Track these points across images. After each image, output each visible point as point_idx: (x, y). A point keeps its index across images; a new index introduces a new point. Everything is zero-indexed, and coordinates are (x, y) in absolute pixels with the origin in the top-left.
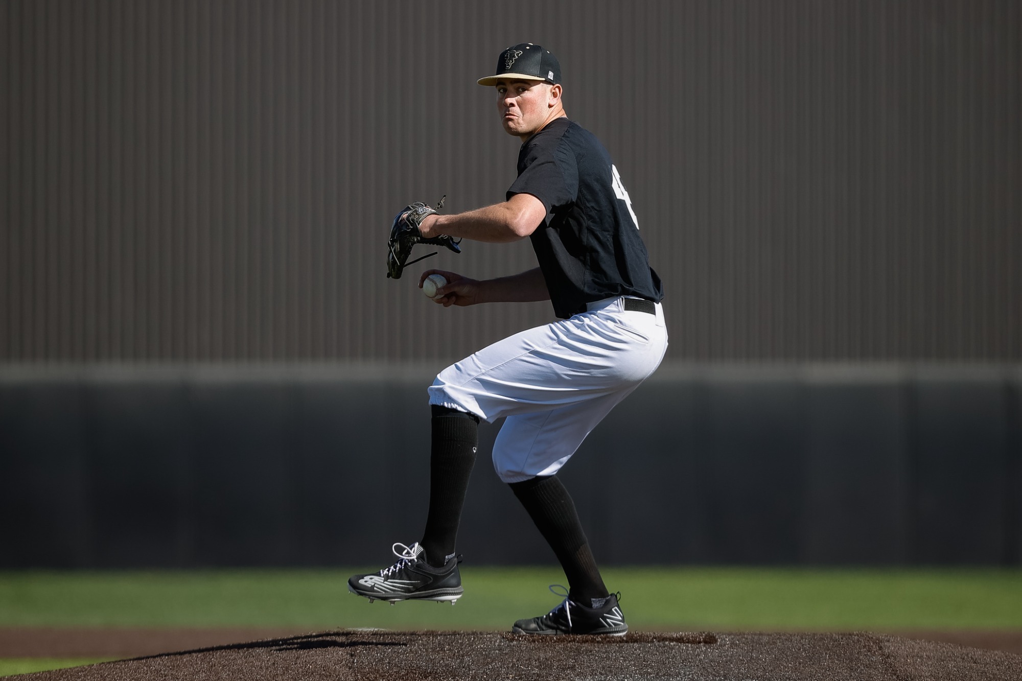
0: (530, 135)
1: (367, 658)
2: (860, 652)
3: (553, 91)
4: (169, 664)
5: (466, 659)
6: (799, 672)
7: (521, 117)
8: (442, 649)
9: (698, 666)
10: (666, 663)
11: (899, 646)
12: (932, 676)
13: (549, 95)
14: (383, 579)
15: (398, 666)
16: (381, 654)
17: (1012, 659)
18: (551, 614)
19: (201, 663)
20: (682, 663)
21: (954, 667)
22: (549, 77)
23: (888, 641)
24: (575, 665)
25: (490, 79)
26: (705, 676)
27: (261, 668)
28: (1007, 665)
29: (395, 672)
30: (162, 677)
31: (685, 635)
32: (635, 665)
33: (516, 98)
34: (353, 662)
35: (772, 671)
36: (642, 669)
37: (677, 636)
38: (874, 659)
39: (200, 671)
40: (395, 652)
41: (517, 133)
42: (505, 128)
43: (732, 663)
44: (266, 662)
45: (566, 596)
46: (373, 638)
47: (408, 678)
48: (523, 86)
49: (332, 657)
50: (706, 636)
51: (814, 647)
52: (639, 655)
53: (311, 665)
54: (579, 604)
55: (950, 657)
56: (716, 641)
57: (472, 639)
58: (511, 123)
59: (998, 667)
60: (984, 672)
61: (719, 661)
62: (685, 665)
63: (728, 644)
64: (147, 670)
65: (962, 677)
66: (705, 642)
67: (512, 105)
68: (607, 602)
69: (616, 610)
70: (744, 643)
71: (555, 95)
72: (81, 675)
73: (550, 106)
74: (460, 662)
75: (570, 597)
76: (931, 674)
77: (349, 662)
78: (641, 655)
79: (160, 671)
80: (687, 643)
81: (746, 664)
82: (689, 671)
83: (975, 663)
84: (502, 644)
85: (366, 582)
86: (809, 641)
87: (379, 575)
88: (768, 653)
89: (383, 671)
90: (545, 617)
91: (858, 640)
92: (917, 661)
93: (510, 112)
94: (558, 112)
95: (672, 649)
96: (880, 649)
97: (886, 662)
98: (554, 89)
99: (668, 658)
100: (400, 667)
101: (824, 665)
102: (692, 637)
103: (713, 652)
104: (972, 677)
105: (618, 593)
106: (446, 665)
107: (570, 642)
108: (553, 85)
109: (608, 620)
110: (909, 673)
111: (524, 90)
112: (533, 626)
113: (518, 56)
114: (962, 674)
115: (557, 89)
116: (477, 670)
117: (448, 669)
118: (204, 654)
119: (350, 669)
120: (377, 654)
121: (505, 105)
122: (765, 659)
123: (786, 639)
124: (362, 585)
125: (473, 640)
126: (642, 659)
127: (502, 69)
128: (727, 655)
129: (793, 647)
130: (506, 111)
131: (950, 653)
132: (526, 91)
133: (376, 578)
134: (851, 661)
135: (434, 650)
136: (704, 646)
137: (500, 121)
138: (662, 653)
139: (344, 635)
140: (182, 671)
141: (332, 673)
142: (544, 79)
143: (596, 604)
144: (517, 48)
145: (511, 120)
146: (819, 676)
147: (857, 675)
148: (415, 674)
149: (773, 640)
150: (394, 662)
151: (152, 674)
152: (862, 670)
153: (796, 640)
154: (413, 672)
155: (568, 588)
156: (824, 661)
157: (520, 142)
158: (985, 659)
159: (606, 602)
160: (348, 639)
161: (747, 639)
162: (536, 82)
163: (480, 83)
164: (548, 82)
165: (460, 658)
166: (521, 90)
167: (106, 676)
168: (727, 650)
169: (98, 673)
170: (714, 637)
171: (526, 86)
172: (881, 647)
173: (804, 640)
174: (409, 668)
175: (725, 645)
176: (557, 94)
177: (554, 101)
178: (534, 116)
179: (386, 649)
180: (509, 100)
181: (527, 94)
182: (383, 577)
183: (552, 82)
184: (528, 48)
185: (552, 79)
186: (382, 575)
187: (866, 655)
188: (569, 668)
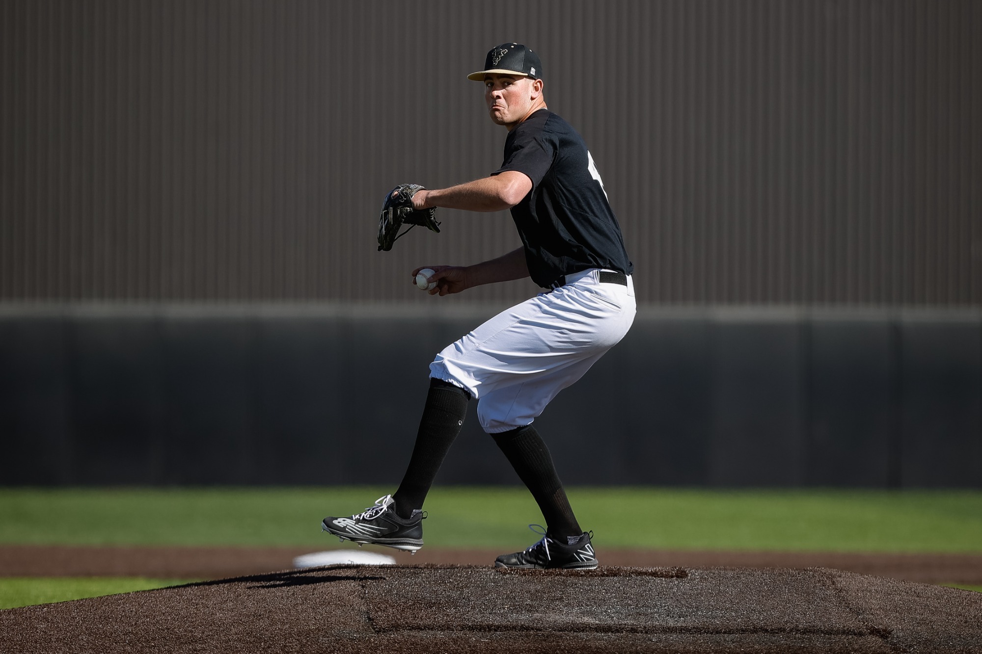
0: (515, 124)
1: (377, 589)
2: (816, 586)
3: (535, 85)
4: (199, 594)
5: (466, 590)
6: (762, 605)
7: (507, 109)
8: (443, 582)
9: (672, 598)
10: (643, 596)
11: (850, 581)
12: (881, 609)
13: (531, 88)
14: (355, 522)
15: (405, 597)
16: (389, 585)
17: (950, 593)
18: (530, 550)
19: (228, 593)
20: (658, 596)
21: (900, 600)
22: (531, 73)
23: (840, 576)
24: (562, 597)
25: (479, 74)
26: (679, 608)
27: (282, 598)
28: (947, 598)
29: (403, 602)
30: (194, 606)
31: (659, 570)
32: (615, 597)
33: (502, 91)
34: (365, 593)
35: (738, 603)
36: (622, 601)
37: (652, 571)
38: (828, 592)
39: (227, 600)
40: (401, 584)
41: (503, 123)
42: (492, 118)
43: (702, 596)
44: (286, 592)
45: (544, 534)
46: (381, 571)
47: (415, 607)
48: (508, 80)
49: (346, 588)
50: (678, 570)
51: (775, 582)
52: (619, 588)
53: (327, 595)
54: (556, 541)
55: (895, 591)
56: (687, 575)
57: (470, 572)
58: (497, 113)
59: (939, 601)
60: (926, 605)
61: (691, 594)
62: (661, 598)
63: (698, 578)
64: (180, 599)
65: (907, 609)
66: (677, 577)
67: (499, 97)
68: (581, 539)
69: (588, 546)
70: (712, 578)
71: (536, 89)
72: (120, 603)
73: (532, 99)
74: (460, 594)
75: (547, 536)
76: (880, 607)
77: (361, 593)
78: (621, 588)
79: (191, 600)
80: (661, 577)
81: (714, 596)
82: (664, 603)
83: (918, 597)
84: (497, 577)
85: (339, 522)
86: (770, 576)
87: (351, 518)
88: (734, 587)
89: (392, 601)
90: (524, 552)
91: (813, 576)
92: (867, 594)
93: (497, 104)
94: (539, 104)
95: (648, 582)
96: (833, 584)
97: (839, 596)
98: (536, 84)
99: (645, 591)
100: (407, 597)
101: (784, 598)
102: (665, 572)
103: (685, 586)
104: (916, 610)
105: (591, 531)
106: (448, 596)
107: (556, 575)
108: (535, 80)
109: (581, 555)
110: (860, 605)
111: (509, 84)
112: (514, 560)
113: (504, 54)
114: (908, 607)
115: (539, 84)
116: (476, 601)
117: (449, 600)
118: (230, 585)
119: (362, 599)
120: (386, 585)
121: (492, 97)
122: (732, 592)
123: (749, 574)
124: (335, 525)
125: (471, 574)
126: (622, 592)
127: (489, 66)
128: (698, 588)
129: (755, 581)
130: (493, 103)
131: (895, 587)
132: (511, 85)
133: (348, 520)
134: (808, 594)
135: (436, 582)
136: (677, 580)
137: (487, 112)
138: (639, 586)
139: (355, 568)
140: (211, 600)
141: (347, 602)
142: (527, 74)
143: (572, 541)
144: (503, 47)
145: (498, 110)
146: (781, 608)
147: (814, 607)
148: (421, 604)
149: (737, 574)
150: (401, 593)
151: (184, 603)
152: (818, 603)
153: (758, 575)
154: (419, 603)
155: (546, 527)
156: (784, 594)
157: (506, 131)
158: (926, 593)
159: (579, 540)
160: (358, 572)
161: (714, 574)
162: (520, 77)
163: (472, 78)
164: (530, 77)
165: (459, 590)
166: (506, 84)
167: (143, 604)
168: (697, 584)
169: (136, 601)
170: (685, 572)
171: (511, 80)
172: (834, 582)
173: (765, 575)
174: (415, 598)
175: (695, 579)
176: (538, 88)
177: (535, 94)
178: (518, 108)
179: (394, 581)
180: (496, 93)
181: (511, 88)
182: (355, 520)
183: (534, 77)
184: (513, 47)
185: (534, 74)
186: (354, 519)
187: (821, 589)
188: (557, 599)
